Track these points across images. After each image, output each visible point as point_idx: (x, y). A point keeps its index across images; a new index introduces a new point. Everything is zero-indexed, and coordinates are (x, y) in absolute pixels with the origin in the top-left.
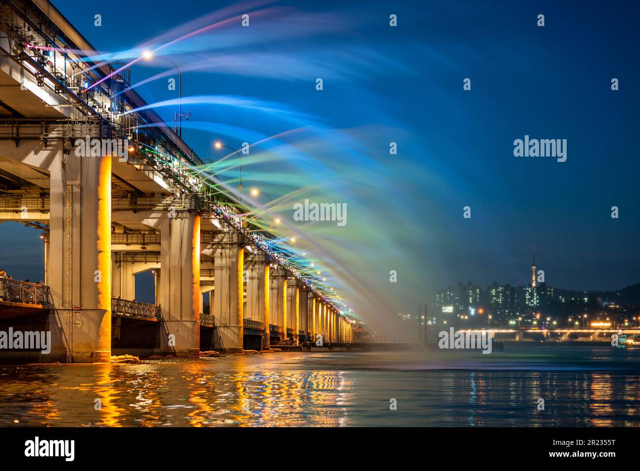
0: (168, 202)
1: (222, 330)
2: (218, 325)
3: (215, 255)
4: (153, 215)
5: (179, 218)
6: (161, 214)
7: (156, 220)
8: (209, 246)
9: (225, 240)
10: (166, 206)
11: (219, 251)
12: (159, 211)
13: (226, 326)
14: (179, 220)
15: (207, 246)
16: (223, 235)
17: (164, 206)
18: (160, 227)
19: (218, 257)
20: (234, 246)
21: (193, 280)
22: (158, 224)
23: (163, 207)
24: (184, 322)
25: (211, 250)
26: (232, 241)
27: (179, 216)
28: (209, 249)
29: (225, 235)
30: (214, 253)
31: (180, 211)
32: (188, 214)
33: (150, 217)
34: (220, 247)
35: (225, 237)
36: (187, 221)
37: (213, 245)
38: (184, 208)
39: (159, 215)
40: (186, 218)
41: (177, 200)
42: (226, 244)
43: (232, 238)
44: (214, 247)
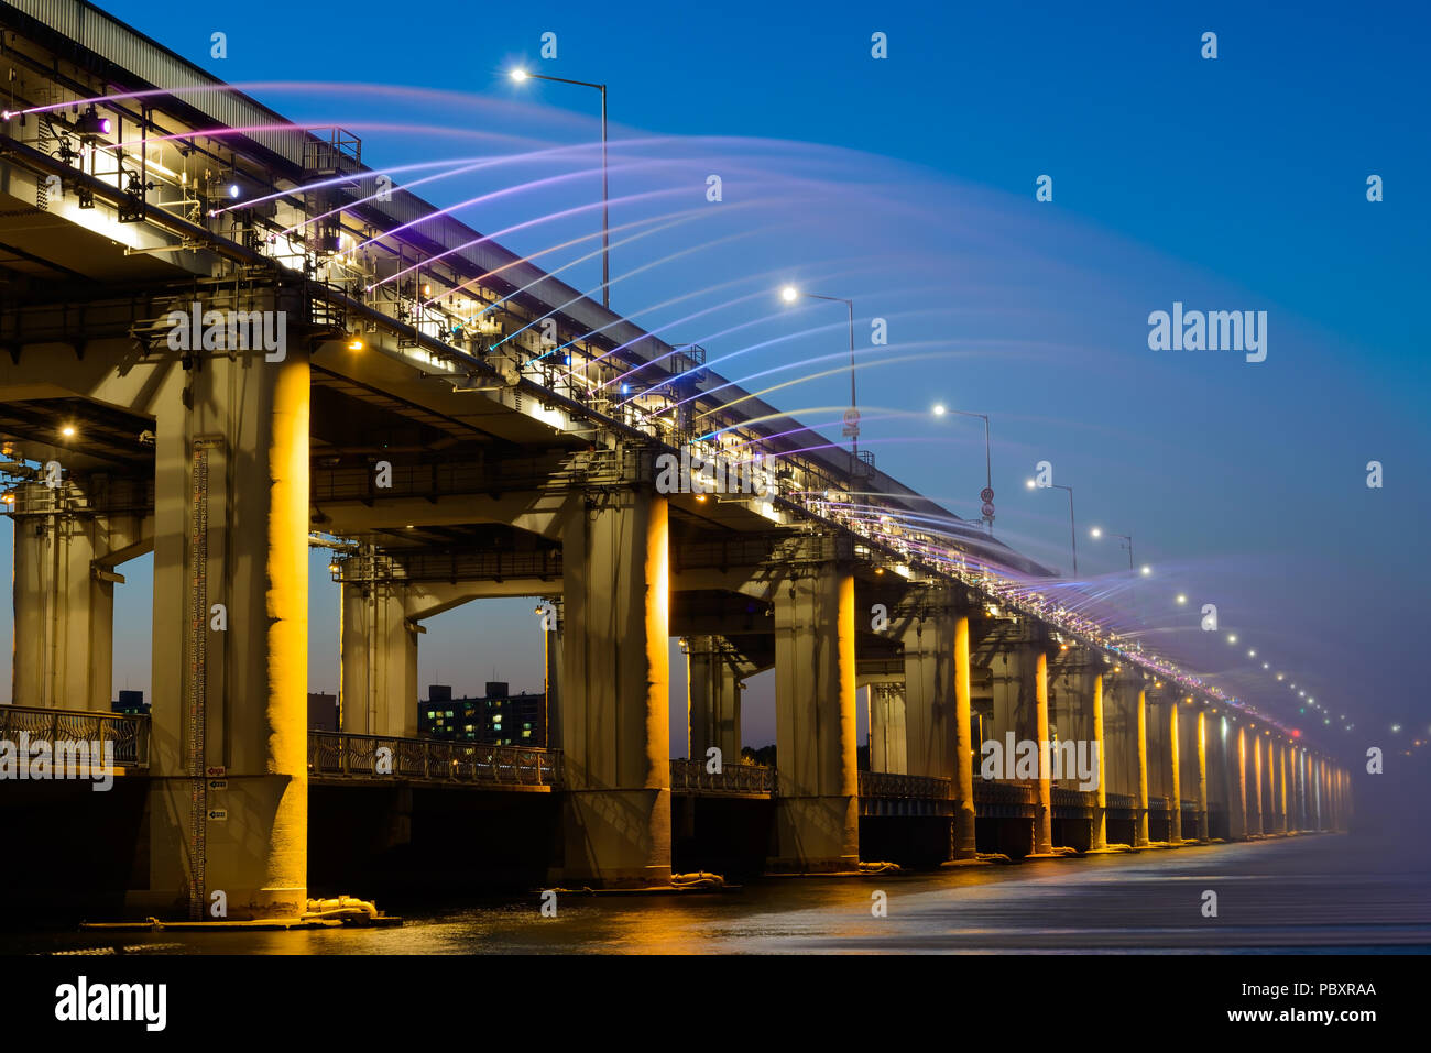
0: (578, 466)
1: (798, 806)
2: (787, 794)
3: (775, 598)
4: (543, 503)
5: (611, 507)
6: (564, 498)
7: (551, 516)
8: (759, 574)
9: (801, 554)
10: (575, 477)
11: (786, 584)
12: (557, 491)
13: (807, 798)
14: (608, 511)
15: (753, 573)
16: (796, 541)
17: (569, 477)
18: (560, 536)
19: (784, 603)
20: (826, 569)
21: (647, 677)
22: (554, 526)
23: (567, 481)
24: (624, 795)
25: (765, 584)
26: (821, 557)
27: (609, 503)
28: (759, 580)
29: (801, 542)
30: (772, 590)
31: (612, 487)
32: (632, 496)
33: (537, 507)
34: (788, 575)
35: (802, 546)
36: (630, 513)
37: (769, 569)
38: (622, 479)
39: (557, 502)
40: (626, 506)
41: (603, 459)
42: (806, 565)
43: (820, 548)
44: (773, 574)
